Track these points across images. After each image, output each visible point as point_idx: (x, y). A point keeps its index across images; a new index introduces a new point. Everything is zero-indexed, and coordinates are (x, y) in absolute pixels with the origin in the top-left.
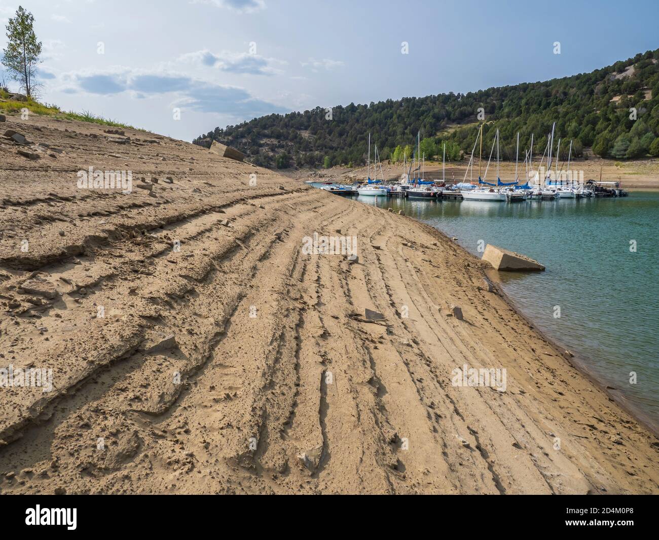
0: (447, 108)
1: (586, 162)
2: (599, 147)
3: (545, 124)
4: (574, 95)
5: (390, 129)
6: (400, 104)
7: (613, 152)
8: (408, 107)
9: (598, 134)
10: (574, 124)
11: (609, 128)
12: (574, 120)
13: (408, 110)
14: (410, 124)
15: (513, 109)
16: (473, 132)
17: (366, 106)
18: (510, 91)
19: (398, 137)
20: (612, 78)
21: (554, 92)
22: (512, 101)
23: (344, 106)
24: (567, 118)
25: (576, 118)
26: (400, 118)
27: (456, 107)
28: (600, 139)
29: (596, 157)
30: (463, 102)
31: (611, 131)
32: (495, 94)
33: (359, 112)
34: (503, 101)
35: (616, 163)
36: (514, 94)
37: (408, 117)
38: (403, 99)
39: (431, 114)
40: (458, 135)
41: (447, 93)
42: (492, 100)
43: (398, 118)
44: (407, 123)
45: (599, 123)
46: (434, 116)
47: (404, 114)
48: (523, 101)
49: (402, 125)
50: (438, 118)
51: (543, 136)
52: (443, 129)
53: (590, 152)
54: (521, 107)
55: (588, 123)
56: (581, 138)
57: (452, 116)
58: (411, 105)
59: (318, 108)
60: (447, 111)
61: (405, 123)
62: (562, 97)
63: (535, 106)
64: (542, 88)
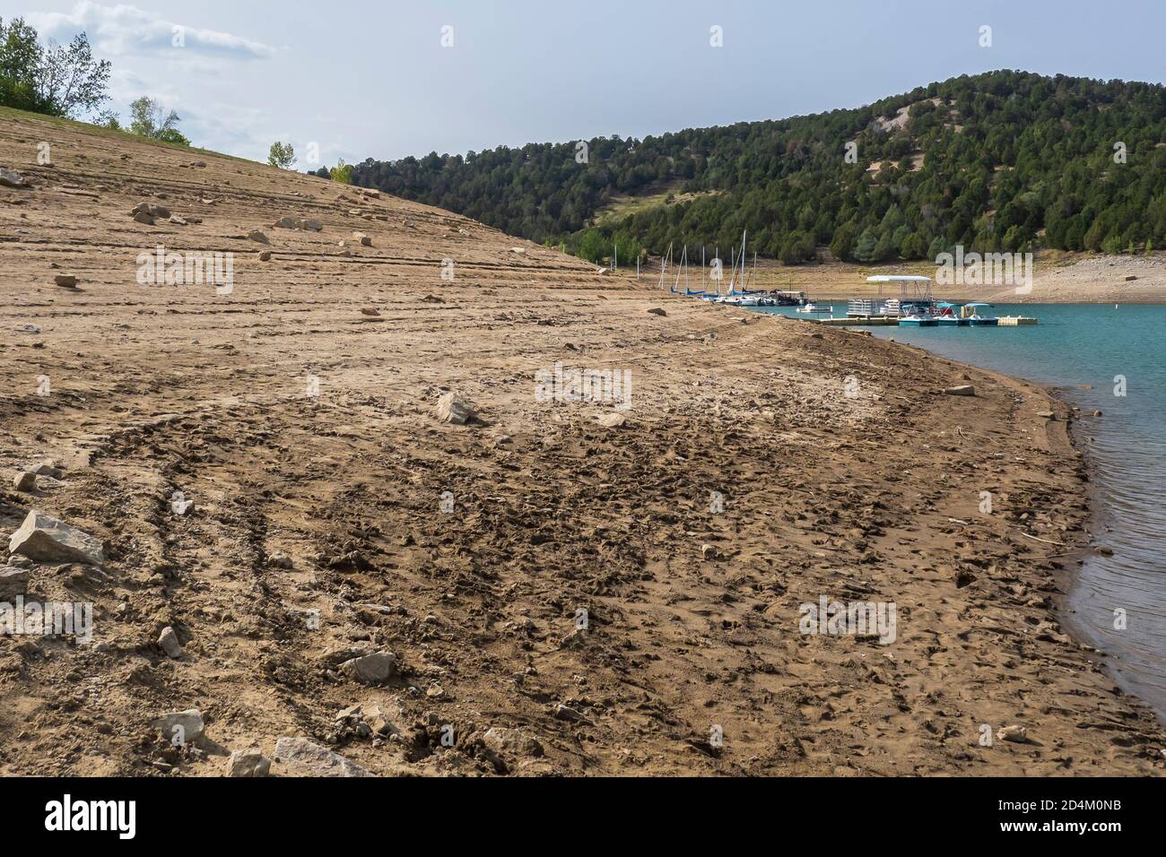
0: (610, 166)
1: (820, 267)
2: (837, 244)
3: (767, 209)
4: (818, 156)
5: (511, 205)
6: (523, 155)
7: (856, 253)
8: (539, 162)
9: (840, 225)
10: (808, 209)
11: (855, 217)
12: (808, 203)
13: (541, 169)
14: (545, 196)
15: (723, 173)
16: (660, 217)
17: (459, 158)
18: (720, 137)
19: (527, 219)
20: (876, 128)
21: (789, 146)
22: (723, 157)
23: (419, 157)
24: (799, 199)
25: (811, 199)
26: (527, 184)
27: (627, 164)
28: (839, 234)
29: (834, 260)
30: (638, 155)
31: (857, 222)
32: (694, 142)
33: (448, 170)
34: (708, 155)
35: (860, 268)
36: (726, 142)
37: (541, 182)
38: (529, 147)
39: (582, 177)
40: (634, 223)
41: (609, 138)
42: (689, 153)
43: (523, 183)
44: (540, 192)
45: (842, 208)
46: (588, 182)
47: (532, 175)
48: (741, 159)
49: (533, 197)
50: (594, 184)
51: (763, 228)
52: (605, 204)
53: (826, 252)
54: (736, 170)
55: (827, 208)
56: (816, 231)
57: (619, 180)
58: (544, 159)
59: (369, 160)
60: (610, 172)
61: (535, 193)
62: (801, 156)
63: (757, 172)
64: (774, 134)
